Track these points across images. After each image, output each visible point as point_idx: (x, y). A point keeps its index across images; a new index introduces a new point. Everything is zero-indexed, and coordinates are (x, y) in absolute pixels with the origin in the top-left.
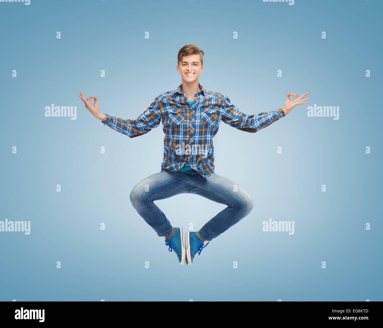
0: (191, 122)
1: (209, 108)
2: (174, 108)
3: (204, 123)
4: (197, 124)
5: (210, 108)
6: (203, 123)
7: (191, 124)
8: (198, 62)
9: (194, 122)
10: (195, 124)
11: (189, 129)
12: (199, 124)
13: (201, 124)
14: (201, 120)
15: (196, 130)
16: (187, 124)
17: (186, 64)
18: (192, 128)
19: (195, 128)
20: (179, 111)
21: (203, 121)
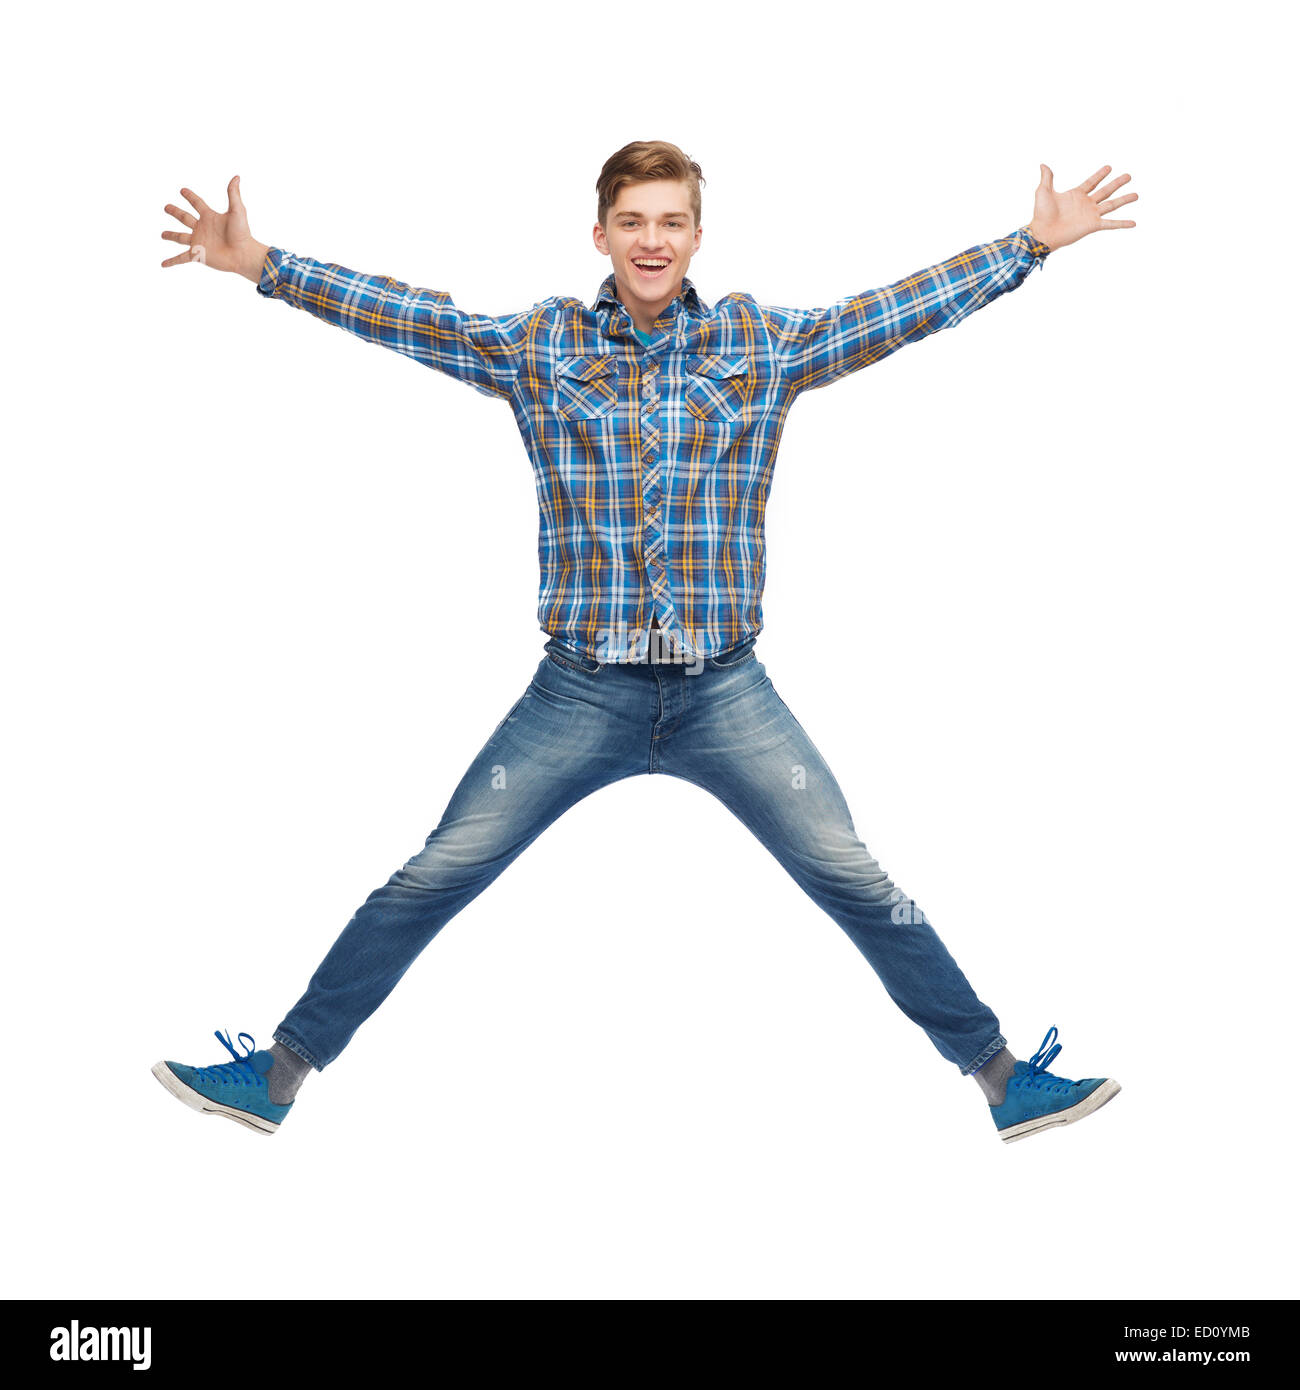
0: (644, 408)
1: (718, 359)
2: (578, 358)
3: (699, 411)
4: (669, 414)
5: (725, 357)
6: (695, 411)
7: (647, 416)
8: (685, 215)
9: (657, 406)
10: (661, 415)
11: (638, 436)
12: (678, 414)
13: (687, 415)
14: (685, 400)
15: (667, 437)
16: (630, 415)
17: (635, 220)
18: (651, 427)
19: (664, 430)
20: (598, 370)
21: (693, 404)
